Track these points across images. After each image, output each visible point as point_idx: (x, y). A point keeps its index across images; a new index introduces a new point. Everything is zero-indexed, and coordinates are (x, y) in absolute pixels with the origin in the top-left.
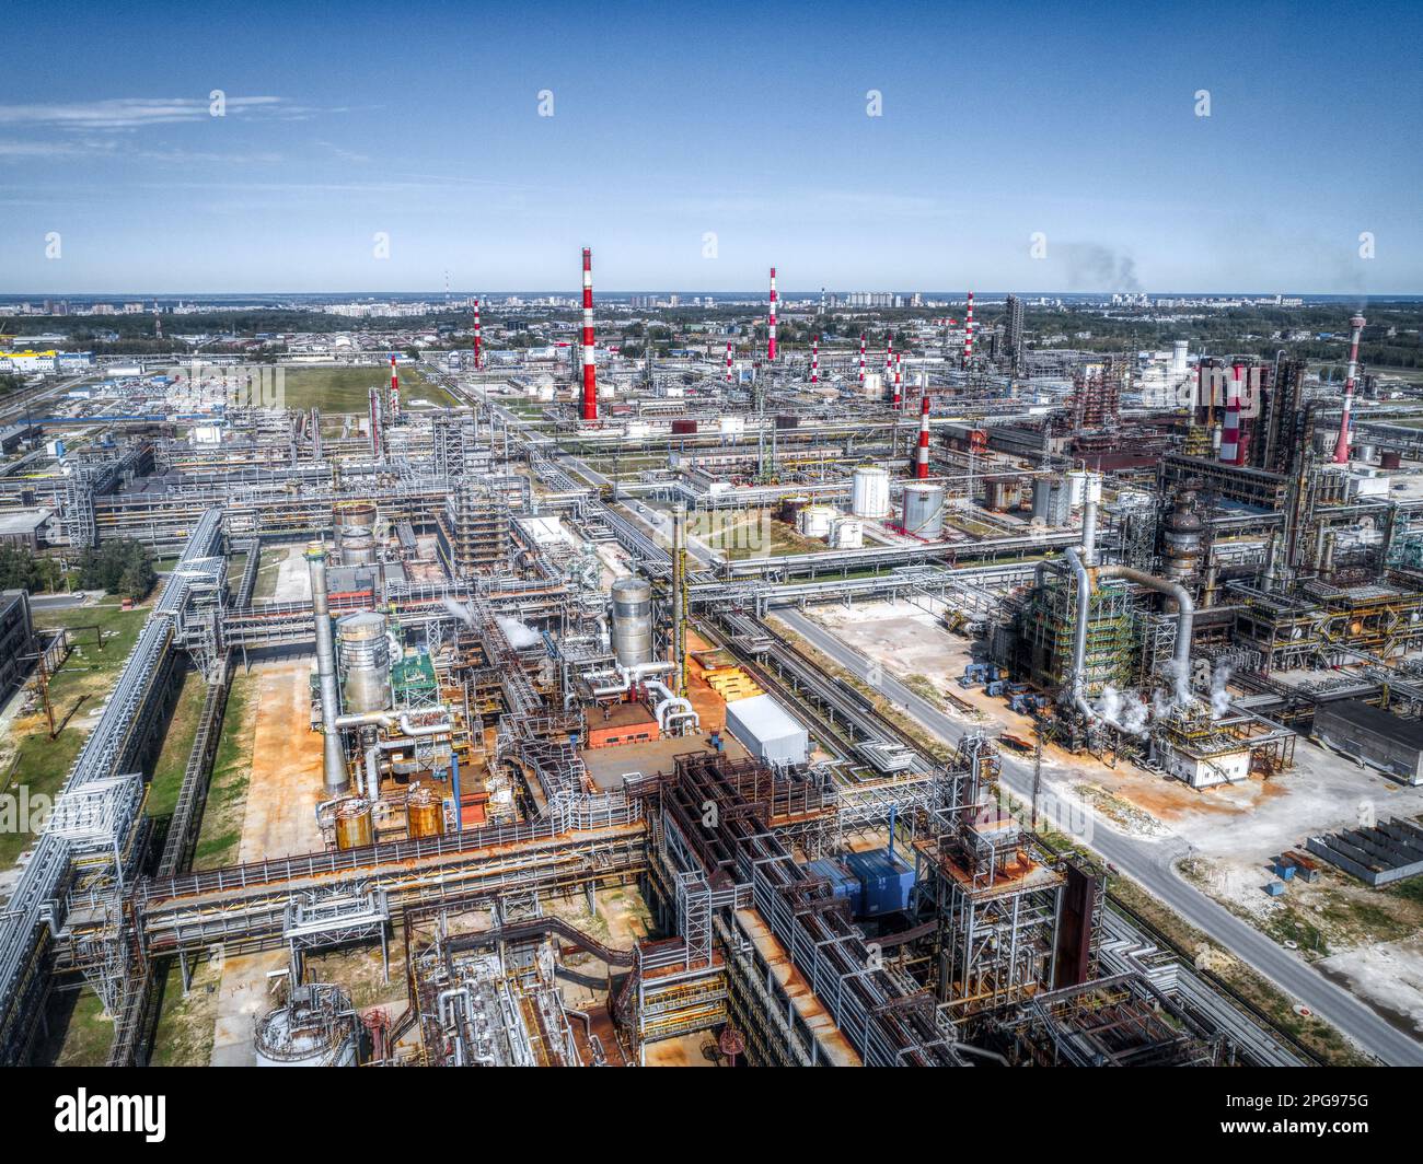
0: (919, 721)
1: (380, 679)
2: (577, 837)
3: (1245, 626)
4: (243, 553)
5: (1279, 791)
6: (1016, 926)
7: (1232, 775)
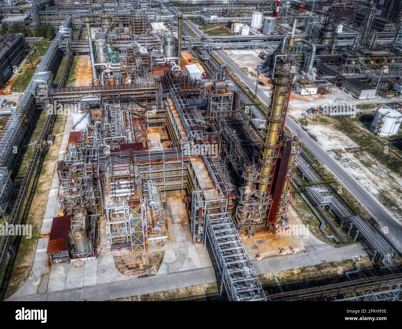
0: (239, 77)
1: (105, 56)
2: (142, 89)
3: (340, 60)
4: (78, 29)
5: (323, 98)
6: (222, 103)
7: (312, 93)
